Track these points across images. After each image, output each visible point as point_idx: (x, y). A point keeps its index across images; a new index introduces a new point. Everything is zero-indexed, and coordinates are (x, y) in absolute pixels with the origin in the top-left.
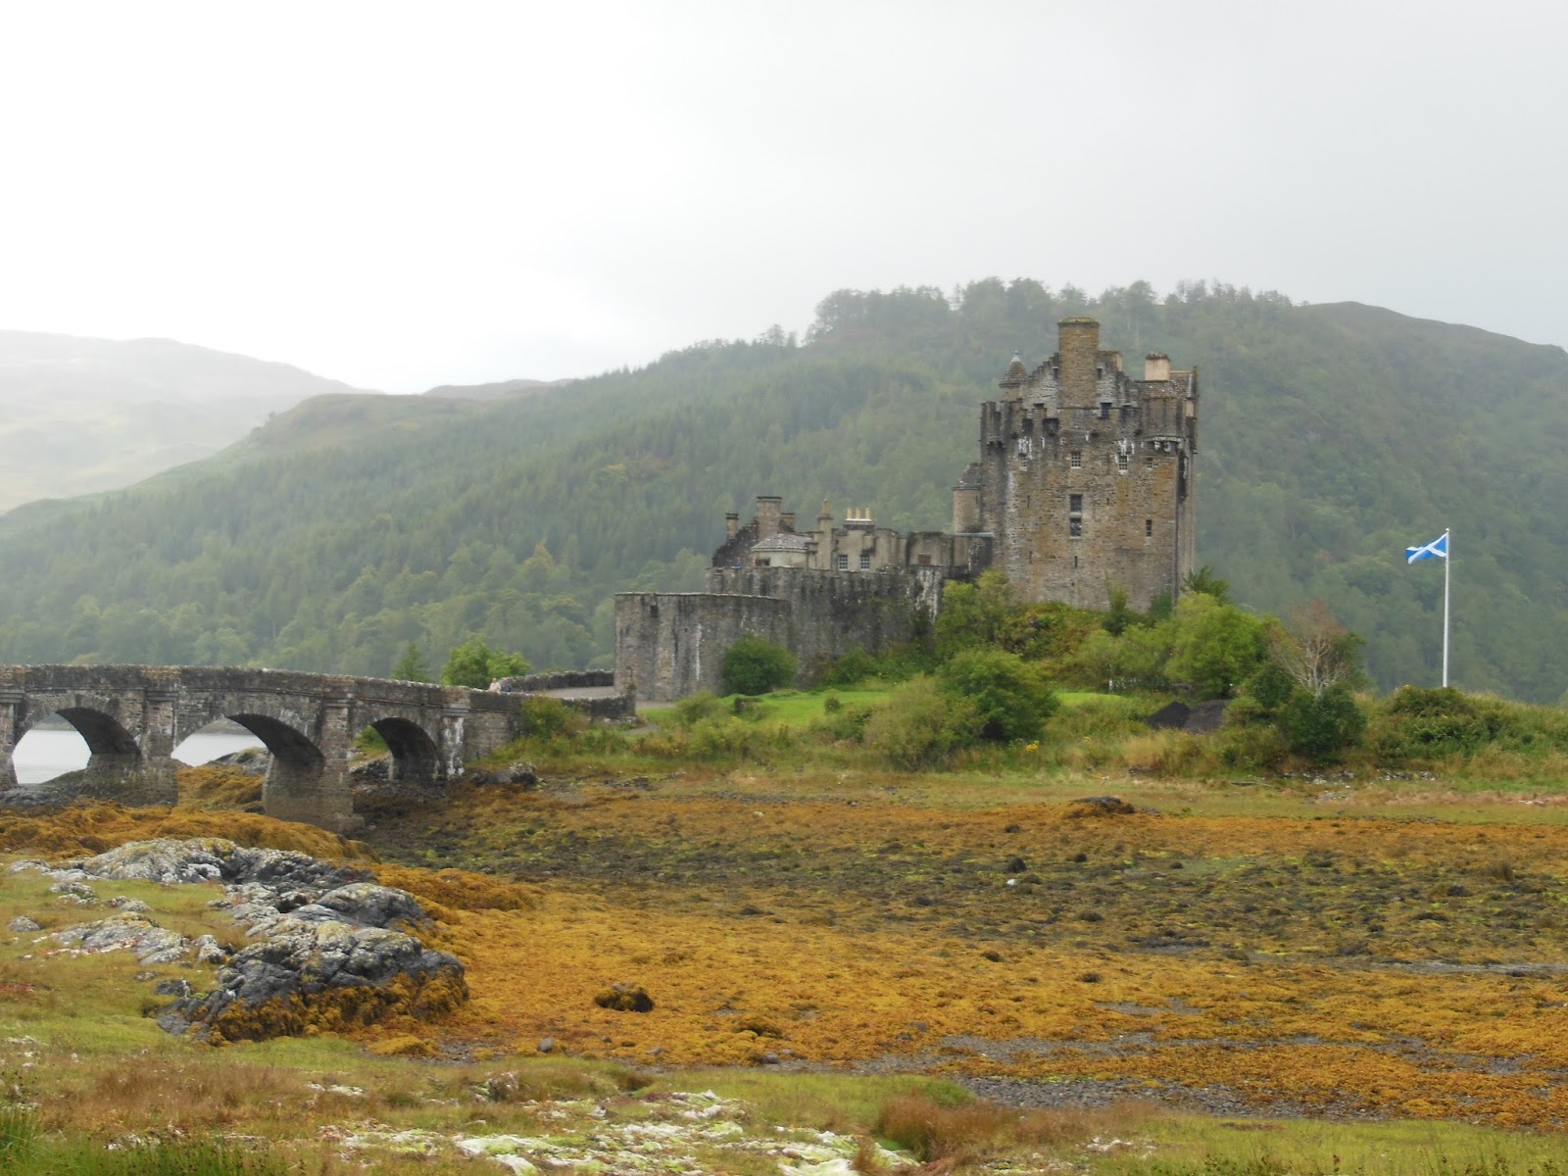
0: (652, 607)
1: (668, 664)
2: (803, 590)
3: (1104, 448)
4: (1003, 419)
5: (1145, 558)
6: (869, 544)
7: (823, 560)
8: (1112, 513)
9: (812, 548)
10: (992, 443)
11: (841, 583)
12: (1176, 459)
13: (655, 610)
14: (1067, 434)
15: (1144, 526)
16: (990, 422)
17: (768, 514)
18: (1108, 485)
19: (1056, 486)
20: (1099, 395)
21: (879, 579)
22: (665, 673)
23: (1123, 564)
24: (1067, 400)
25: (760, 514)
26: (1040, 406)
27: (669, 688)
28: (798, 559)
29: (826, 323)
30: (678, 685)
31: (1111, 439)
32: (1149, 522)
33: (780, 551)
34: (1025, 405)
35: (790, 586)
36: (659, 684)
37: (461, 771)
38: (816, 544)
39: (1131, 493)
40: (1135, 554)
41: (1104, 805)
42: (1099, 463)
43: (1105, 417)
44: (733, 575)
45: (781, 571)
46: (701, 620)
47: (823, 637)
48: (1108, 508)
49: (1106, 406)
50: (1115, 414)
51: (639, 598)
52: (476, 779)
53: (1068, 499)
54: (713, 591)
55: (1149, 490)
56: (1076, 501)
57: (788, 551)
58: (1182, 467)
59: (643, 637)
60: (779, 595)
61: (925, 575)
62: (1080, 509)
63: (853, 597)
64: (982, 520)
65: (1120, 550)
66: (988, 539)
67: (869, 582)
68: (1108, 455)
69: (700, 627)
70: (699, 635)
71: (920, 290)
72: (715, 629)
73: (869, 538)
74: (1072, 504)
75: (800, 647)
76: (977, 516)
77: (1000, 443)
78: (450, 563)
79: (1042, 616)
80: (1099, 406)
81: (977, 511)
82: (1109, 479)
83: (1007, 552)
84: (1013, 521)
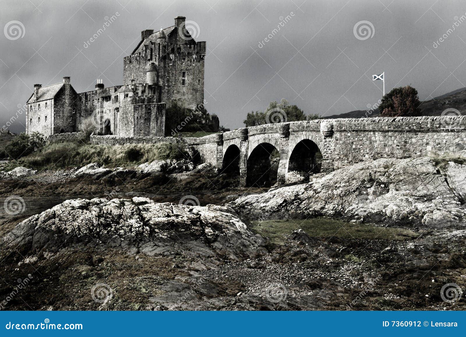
4: (167, 48)
14: (182, 52)
19: (180, 69)
23: (194, 94)
31: (191, 54)
32: (199, 80)
39: (196, 71)
40: (196, 90)
42: (189, 62)
43: (190, 47)
48: (191, 76)
50: (193, 46)
55: (199, 71)
56: (184, 74)
62: (185, 77)
65: (193, 89)
66: (160, 86)
68: (191, 59)
77: (165, 56)
81: (157, 78)
82: (191, 67)
83: (166, 91)
84: (168, 81)
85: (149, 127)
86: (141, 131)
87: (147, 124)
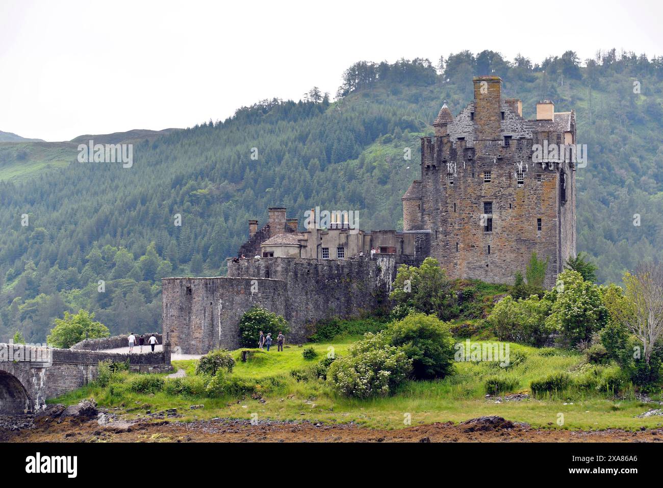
0: (188, 288)
1: (200, 327)
2: (296, 274)
3: (507, 168)
4: (436, 149)
5: (537, 246)
6: (343, 240)
7: (311, 252)
8: (512, 214)
9: (303, 243)
10: (428, 166)
11: (323, 269)
12: (558, 175)
13: (189, 290)
14: (480, 158)
15: (536, 223)
16: (427, 151)
17: (277, 220)
18: (510, 195)
19: (475, 196)
20: (502, 131)
21: (350, 265)
22: (197, 335)
23: (522, 251)
24: (481, 135)
25: (271, 220)
26: (462, 139)
27: (200, 345)
28: (294, 251)
29: (350, 85)
30: (207, 343)
31: (511, 162)
32: (539, 220)
33: (281, 245)
34: (451, 139)
35: (286, 270)
36: (193, 342)
37: (44, 406)
38: (306, 241)
39: (526, 200)
40: (530, 243)
41: (492, 422)
42: (504, 179)
43: (507, 145)
44: (246, 264)
45: (279, 260)
46: (222, 296)
47: (311, 306)
48: (510, 210)
49: (508, 138)
50: (514, 144)
51: (178, 281)
52: (54, 412)
53: (482, 205)
54: (233, 275)
55: (538, 198)
56: (488, 207)
57: (286, 245)
58: (562, 181)
59: (181, 309)
60: (278, 278)
61: (382, 260)
62: (491, 212)
63: (331, 277)
64: (423, 221)
65: (519, 240)
66: (427, 234)
67: (343, 267)
68: (510, 173)
69: (221, 301)
70: (220, 307)
71: (415, 61)
72: (232, 303)
73: (343, 236)
74: (485, 209)
75: (294, 314)
76: (420, 219)
77: (434, 166)
78: (87, 261)
79: (466, 289)
80: (503, 138)
81: (420, 214)
82: (510, 190)
83: (441, 244)
84: (444, 221)
85: (188, 325)
86: (173, 331)
87: (185, 320)
